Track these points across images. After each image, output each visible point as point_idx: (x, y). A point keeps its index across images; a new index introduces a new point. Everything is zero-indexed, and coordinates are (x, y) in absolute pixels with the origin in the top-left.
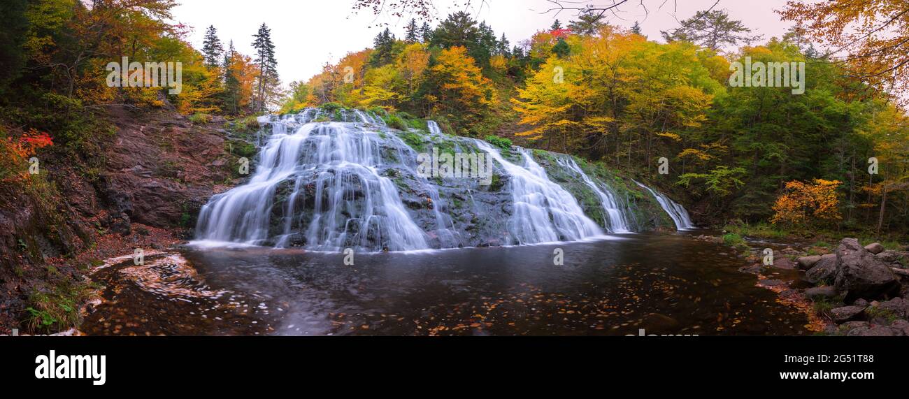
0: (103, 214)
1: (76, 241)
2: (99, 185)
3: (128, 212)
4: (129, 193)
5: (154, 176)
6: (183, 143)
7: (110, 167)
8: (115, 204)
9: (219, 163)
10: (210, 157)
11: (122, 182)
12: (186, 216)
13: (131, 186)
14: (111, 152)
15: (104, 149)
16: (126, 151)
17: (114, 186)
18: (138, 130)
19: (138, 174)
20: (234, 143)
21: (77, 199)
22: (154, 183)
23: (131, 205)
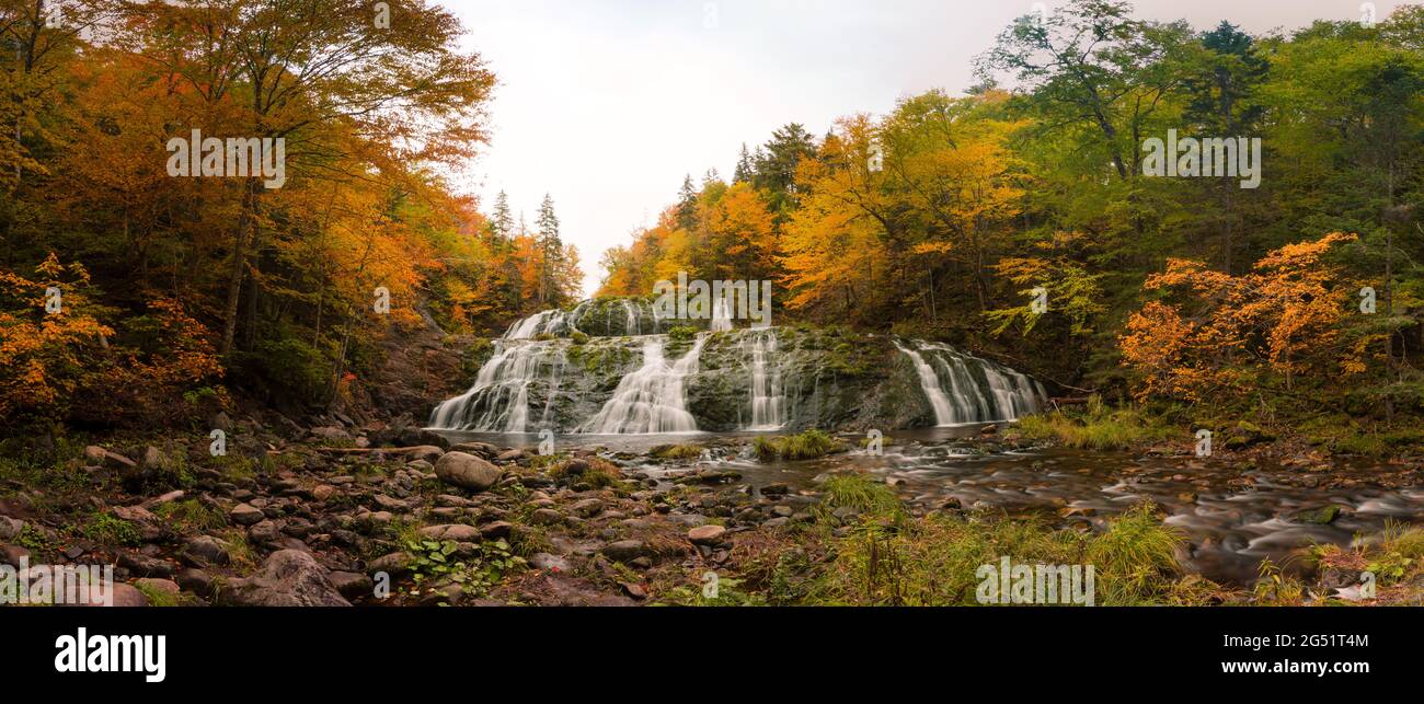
0: (375, 410)
1: (362, 422)
2: (374, 393)
3: (391, 410)
4: (391, 398)
5: (409, 388)
6: (431, 364)
7: (380, 381)
8: (383, 406)
9: (453, 379)
10: (448, 375)
11: (389, 391)
12: (425, 414)
13: (393, 394)
14: (383, 371)
15: (378, 369)
16: (392, 370)
17: (383, 394)
18: (403, 352)
19: (399, 386)
20: (466, 364)
21: (361, 401)
22: (409, 392)
23: (393, 406)
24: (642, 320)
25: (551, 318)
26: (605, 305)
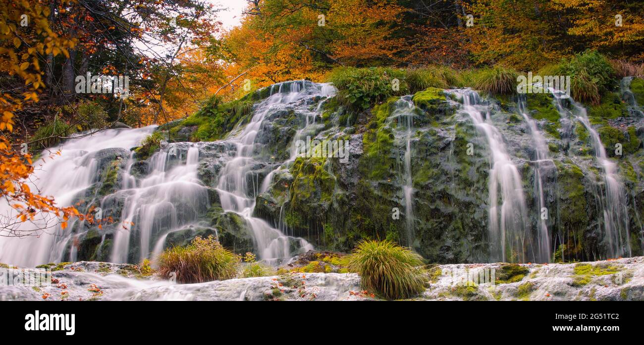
24: (549, 179)
25: (142, 169)
26: (379, 112)
